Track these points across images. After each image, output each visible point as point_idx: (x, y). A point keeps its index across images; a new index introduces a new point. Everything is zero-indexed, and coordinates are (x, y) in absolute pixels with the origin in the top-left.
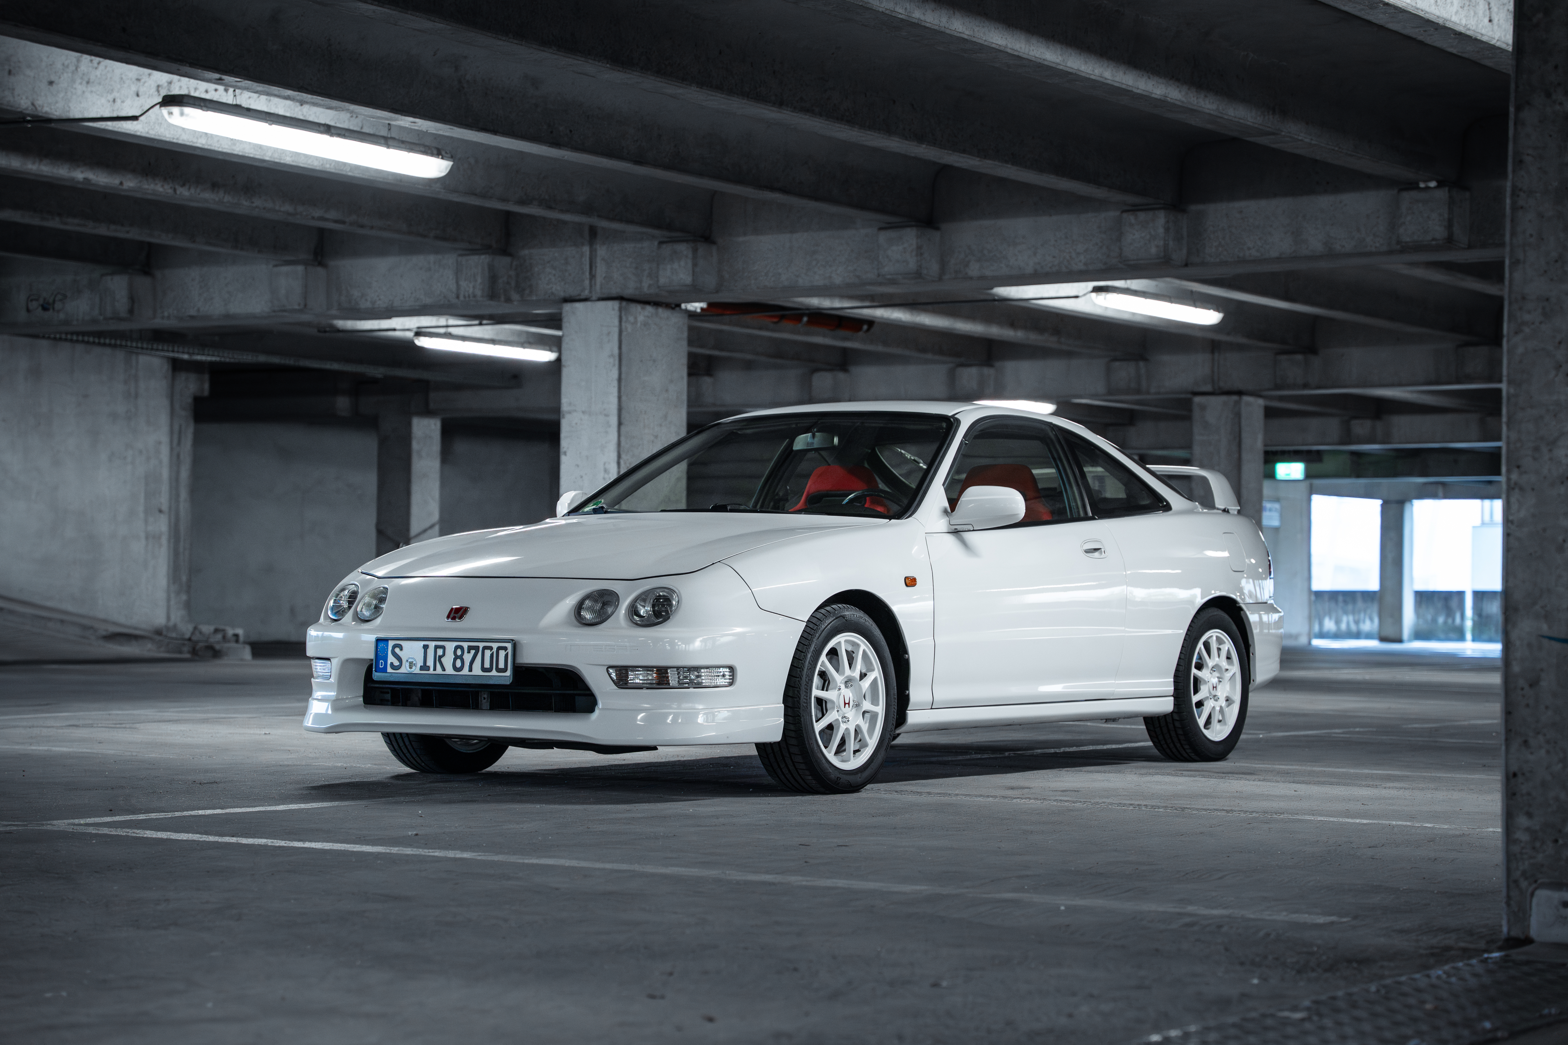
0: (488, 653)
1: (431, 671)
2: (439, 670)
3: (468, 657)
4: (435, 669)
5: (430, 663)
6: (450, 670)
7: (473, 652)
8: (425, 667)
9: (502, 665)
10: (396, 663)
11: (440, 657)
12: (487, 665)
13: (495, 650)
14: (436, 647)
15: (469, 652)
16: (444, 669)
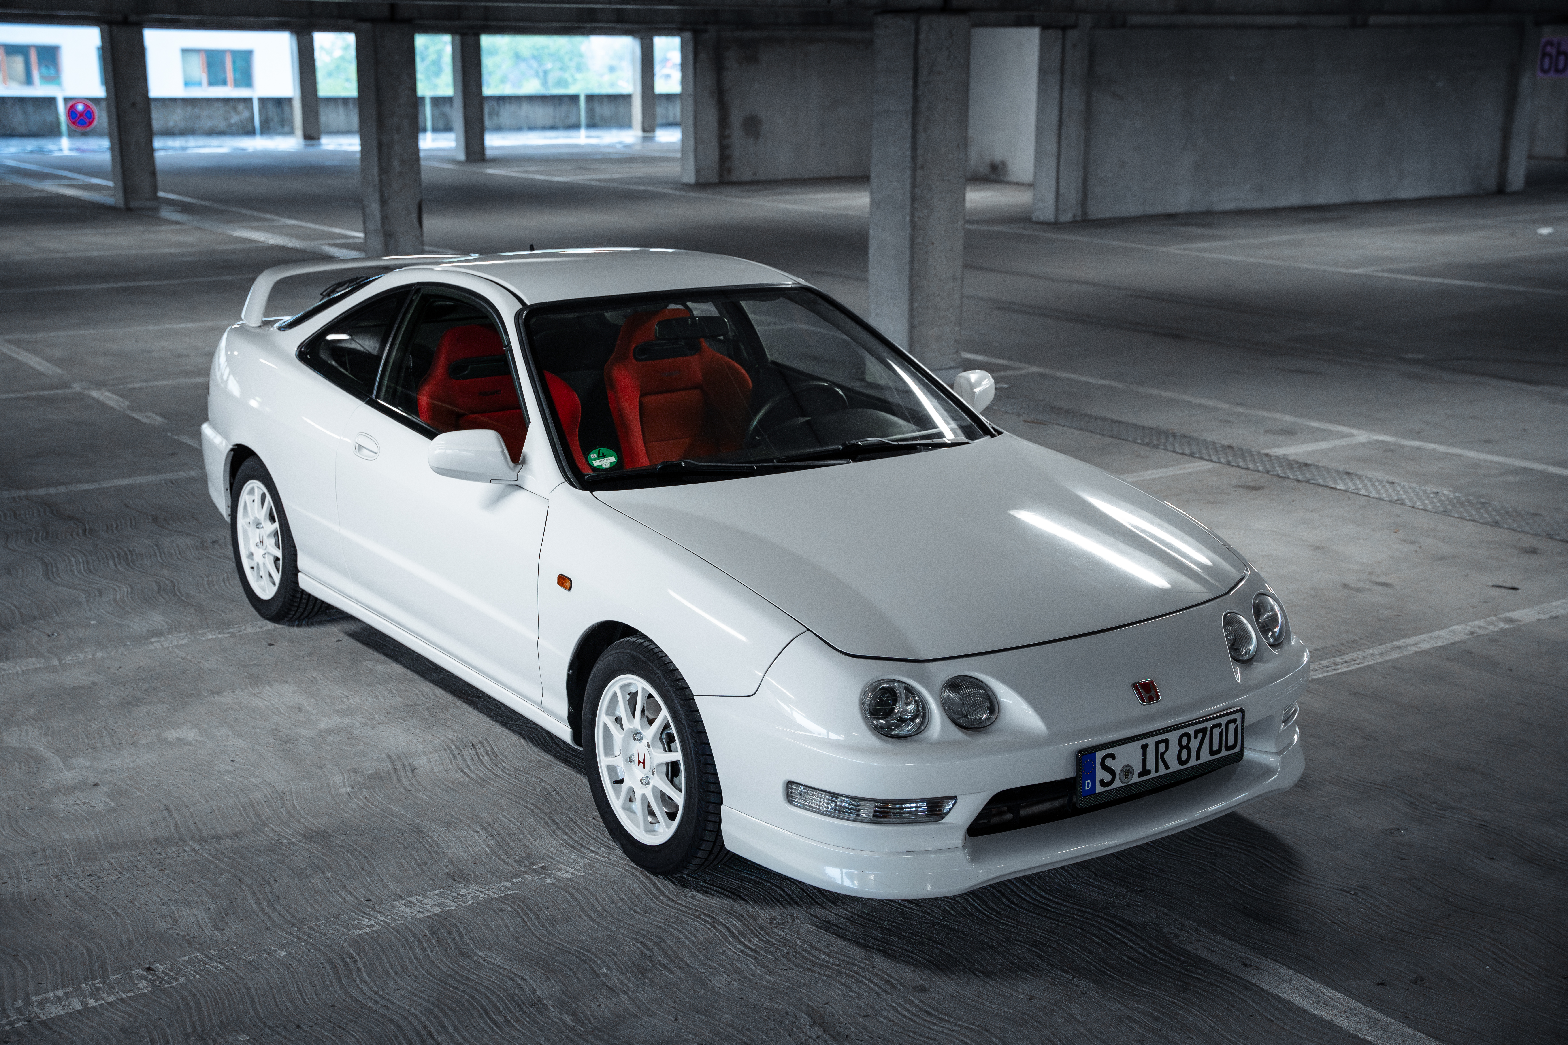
0: (1216, 731)
1: (1153, 775)
2: (1162, 771)
3: (1194, 744)
4: (1157, 771)
5: (1151, 765)
6: (1175, 766)
7: (1200, 735)
8: (1145, 772)
9: (1231, 742)
10: (1107, 777)
11: (1163, 754)
12: (1216, 747)
13: (1223, 727)
14: (1157, 743)
15: (1196, 737)
16: (1167, 767)
